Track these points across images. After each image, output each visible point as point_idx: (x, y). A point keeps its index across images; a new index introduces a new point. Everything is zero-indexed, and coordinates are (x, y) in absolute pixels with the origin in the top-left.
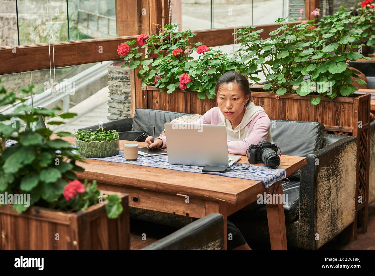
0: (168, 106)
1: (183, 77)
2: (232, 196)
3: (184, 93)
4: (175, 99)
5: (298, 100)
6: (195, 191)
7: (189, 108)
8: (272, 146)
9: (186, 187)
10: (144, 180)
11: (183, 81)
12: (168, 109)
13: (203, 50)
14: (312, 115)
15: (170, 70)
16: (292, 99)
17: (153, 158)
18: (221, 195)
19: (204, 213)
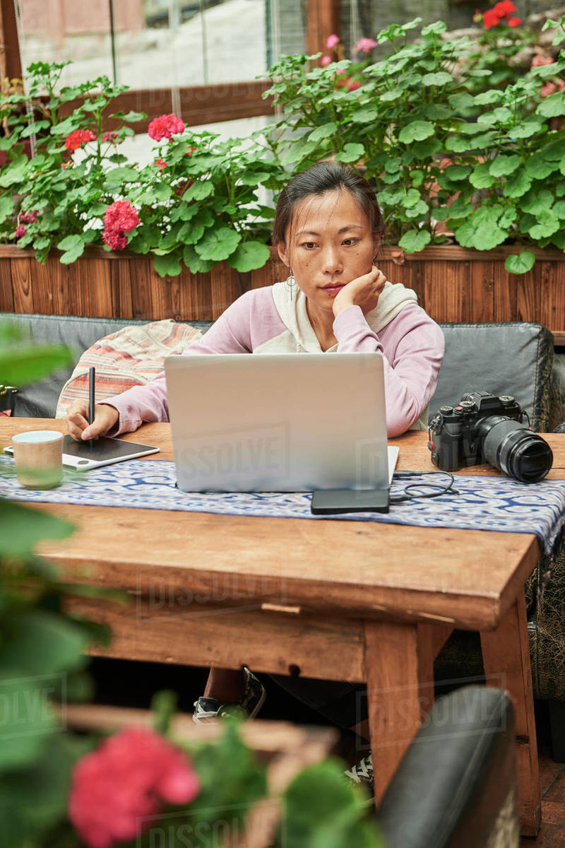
0: (60, 300)
1: (117, 211)
2: (483, 602)
3: (110, 260)
4: (83, 278)
5: (460, 262)
6: (336, 593)
7: (127, 305)
8: (506, 408)
9: (300, 580)
10: (131, 565)
11: (117, 223)
12: (63, 310)
13: (170, 127)
14: (503, 305)
15: (60, 195)
16: (442, 261)
17: (109, 473)
18: (436, 603)
19: (360, 663)
